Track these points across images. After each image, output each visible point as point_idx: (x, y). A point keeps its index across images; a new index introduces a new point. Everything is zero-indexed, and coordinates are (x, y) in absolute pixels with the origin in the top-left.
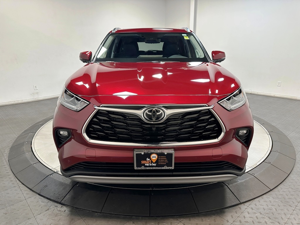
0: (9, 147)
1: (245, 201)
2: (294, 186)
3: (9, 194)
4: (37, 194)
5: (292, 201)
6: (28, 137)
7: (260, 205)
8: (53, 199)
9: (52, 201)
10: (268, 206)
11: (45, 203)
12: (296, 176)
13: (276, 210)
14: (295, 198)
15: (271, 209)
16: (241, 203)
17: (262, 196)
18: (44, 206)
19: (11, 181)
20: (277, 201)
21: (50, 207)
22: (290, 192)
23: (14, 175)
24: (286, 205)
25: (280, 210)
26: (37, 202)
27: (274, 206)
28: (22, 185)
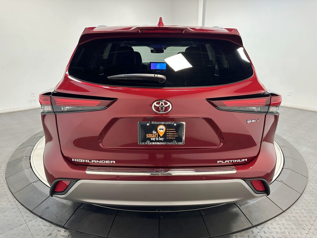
0: (5, 163)
1: (257, 224)
2: (307, 207)
3: (7, 216)
4: (37, 217)
5: (306, 224)
6: (26, 151)
7: (273, 228)
8: (55, 222)
9: (54, 224)
10: (281, 229)
11: (46, 227)
12: (309, 196)
13: (289, 234)
14: (308, 220)
15: (284, 233)
16: (253, 227)
17: (275, 218)
18: (46, 230)
19: (10, 202)
20: (290, 223)
21: (53, 231)
22: (303, 214)
23: (13, 194)
24: (300, 228)
25: (293, 234)
26: (39, 226)
27: (287, 229)
28: (22, 206)
